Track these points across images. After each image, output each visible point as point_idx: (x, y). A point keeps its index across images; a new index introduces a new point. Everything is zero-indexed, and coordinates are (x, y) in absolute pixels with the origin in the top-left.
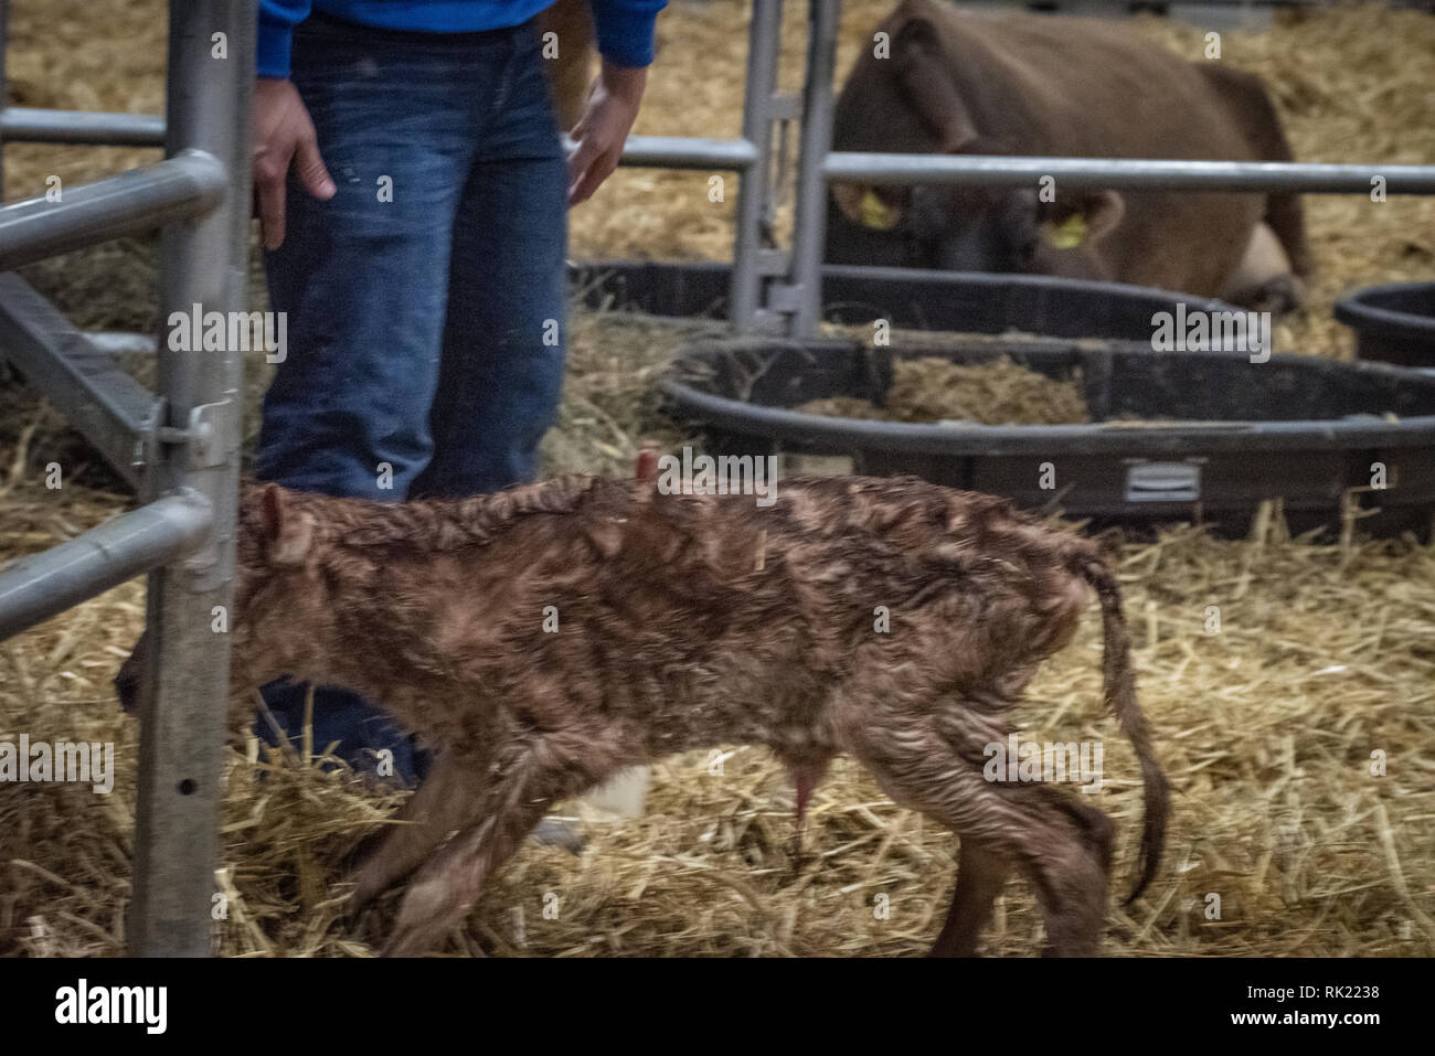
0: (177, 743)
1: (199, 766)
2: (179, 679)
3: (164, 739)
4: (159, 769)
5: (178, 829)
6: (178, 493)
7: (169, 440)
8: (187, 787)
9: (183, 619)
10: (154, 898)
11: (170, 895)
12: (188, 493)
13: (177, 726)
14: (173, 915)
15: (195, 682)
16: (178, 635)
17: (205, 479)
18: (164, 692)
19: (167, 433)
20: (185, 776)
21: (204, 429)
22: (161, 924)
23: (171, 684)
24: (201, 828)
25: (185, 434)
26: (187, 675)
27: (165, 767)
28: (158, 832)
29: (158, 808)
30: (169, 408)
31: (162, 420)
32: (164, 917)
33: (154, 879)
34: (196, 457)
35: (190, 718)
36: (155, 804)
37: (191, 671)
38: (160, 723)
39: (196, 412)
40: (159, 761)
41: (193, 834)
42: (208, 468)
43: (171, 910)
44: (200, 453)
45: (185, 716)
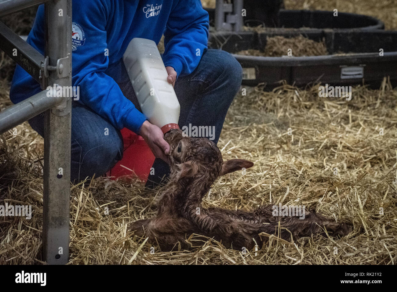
0: (56, 163)
1: (63, 169)
2: (56, 143)
3: (52, 162)
4: (50, 170)
5: (57, 188)
7: (51, 70)
8: (60, 176)
9: (56, 125)
10: (51, 210)
11: (56, 209)
13: (56, 157)
14: (57, 216)
15: (61, 144)
16: (55, 129)
17: (62, 81)
18: (51, 147)
19: (49, 67)
20: (59, 173)
21: (61, 66)
22: (52, 218)
23: (53, 145)
24: (64, 188)
25: (55, 68)
26: (58, 142)
27: (52, 170)
28: (51, 189)
29: (50, 183)
30: (49, 59)
31: (48, 63)
32: (54, 216)
33: (51, 205)
34: (59, 75)
35: (60, 155)
36: (50, 182)
37: (59, 141)
38: (50, 157)
39: (59, 61)
40: (50, 168)
41: (62, 190)
42: (63, 78)
43: (56, 214)
44: (60, 74)
45: (58, 154)
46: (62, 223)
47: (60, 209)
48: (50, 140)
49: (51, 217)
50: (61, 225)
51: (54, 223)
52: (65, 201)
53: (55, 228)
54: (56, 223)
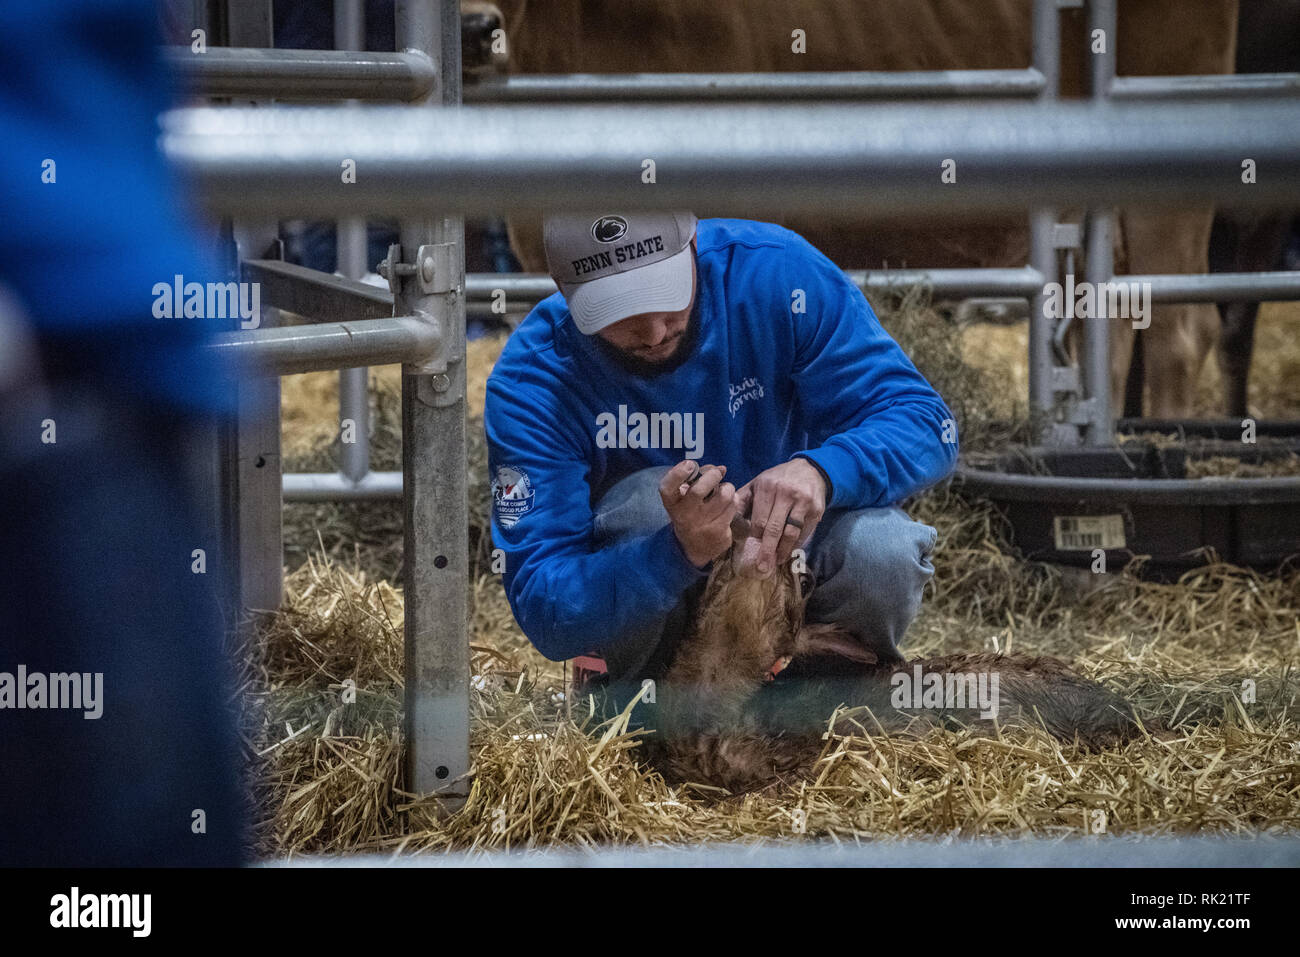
0: (431, 528)
1: (449, 545)
2: (427, 477)
3: (420, 524)
4: (417, 548)
5: (435, 594)
6: (412, 313)
7: (405, 274)
8: (441, 562)
9: (430, 429)
10: (420, 650)
11: (434, 648)
12: (420, 314)
13: (430, 513)
14: (437, 664)
15: (440, 479)
16: (426, 443)
17: (432, 302)
18: (418, 487)
19: (400, 267)
20: (438, 553)
21: (429, 261)
22: (426, 671)
23: (423, 481)
24: (453, 594)
25: (414, 267)
26: (435, 473)
27: (422, 546)
28: (420, 598)
29: (419, 579)
30: (402, 250)
31: (397, 257)
32: (429, 665)
33: (420, 635)
34: (423, 284)
35: (439, 507)
36: (416, 576)
37: (438, 471)
38: (415, 512)
39: (422, 248)
40: (417, 541)
41: (447, 599)
42: (435, 294)
43: (433, 659)
44: (426, 281)
45: (435, 506)
46: (451, 685)
47: (445, 649)
48: (416, 467)
49: (422, 668)
50: (448, 689)
51: (428, 684)
52: (455, 626)
53: (433, 695)
54: (434, 685)
